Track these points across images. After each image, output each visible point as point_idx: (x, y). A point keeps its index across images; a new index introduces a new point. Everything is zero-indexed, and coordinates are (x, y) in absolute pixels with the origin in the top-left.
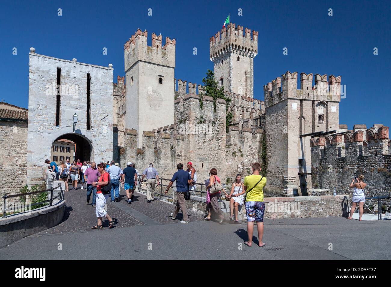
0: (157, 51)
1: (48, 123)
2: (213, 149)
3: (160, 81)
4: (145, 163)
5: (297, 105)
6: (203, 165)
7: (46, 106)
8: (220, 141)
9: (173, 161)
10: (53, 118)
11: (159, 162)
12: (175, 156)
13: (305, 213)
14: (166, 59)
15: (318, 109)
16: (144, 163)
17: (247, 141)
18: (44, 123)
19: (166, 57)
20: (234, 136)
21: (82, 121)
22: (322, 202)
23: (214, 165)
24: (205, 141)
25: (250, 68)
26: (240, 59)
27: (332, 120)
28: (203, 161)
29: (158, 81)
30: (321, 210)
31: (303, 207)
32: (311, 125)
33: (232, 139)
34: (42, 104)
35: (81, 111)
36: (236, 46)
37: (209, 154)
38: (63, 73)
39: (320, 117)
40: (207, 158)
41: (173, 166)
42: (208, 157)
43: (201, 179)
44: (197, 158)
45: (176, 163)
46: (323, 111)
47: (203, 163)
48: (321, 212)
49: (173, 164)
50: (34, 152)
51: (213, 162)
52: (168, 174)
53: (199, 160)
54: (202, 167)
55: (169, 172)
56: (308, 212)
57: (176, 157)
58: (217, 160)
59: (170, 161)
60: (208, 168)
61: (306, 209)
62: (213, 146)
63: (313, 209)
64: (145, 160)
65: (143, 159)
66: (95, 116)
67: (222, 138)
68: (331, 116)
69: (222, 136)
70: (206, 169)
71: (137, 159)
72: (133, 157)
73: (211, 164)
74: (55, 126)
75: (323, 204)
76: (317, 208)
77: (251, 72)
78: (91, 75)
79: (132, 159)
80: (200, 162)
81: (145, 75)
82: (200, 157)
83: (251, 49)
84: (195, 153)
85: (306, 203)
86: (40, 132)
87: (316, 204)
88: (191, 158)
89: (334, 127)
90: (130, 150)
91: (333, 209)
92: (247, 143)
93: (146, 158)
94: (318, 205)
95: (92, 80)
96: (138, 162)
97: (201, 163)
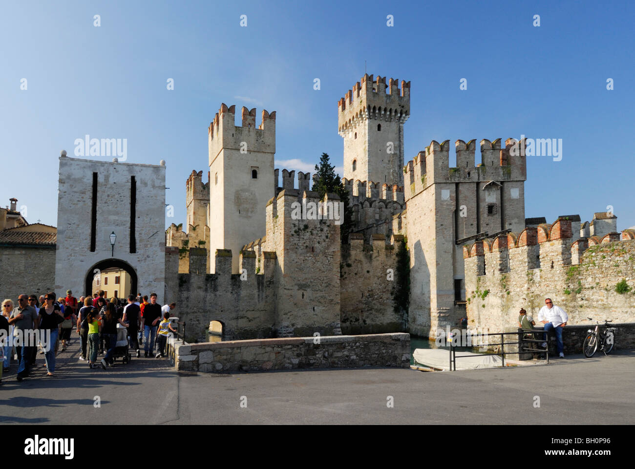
0: (249, 131)
1: (80, 247)
2: (320, 270)
3: (255, 174)
4: (218, 296)
5: (451, 192)
6: (303, 295)
7: (78, 225)
8: (330, 258)
9: (259, 291)
10: (86, 241)
11: (239, 293)
12: (263, 284)
13: (324, 362)
14: (262, 141)
15: (486, 195)
16: (216, 295)
17: (377, 254)
18: (76, 247)
19: (263, 140)
20: (356, 248)
21: (123, 242)
22: (355, 344)
23: (322, 295)
24: (307, 258)
25: (398, 139)
26: (382, 128)
27: (514, 212)
28: (303, 288)
29: (250, 175)
30: (354, 357)
31: (320, 352)
32: (475, 223)
33: (353, 253)
34: (73, 222)
35: (122, 228)
36: (374, 108)
37: (314, 278)
38: (100, 179)
39: (491, 208)
40: (310, 284)
41: (260, 299)
42: (311, 282)
43: (300, 317)
44: (293, 284)
45: (264, 294)
46: (496, 199)
47: (303, 291)
48: (353, 359)
49: (261, 295)
50: (63, 287)
51: (319, 290)
52: (253, 310)
53: (297, 287)
54: (303, 298)
55: (254, 308)
56: (329, 360)
57: (265, 285)
58: (327, 286)
59: (255, 291)
60: (311, 300)
61: (326, 354)
62: (318, 265)
63: (339, 354)
64: (217, 291)
65: (215, 289)
66: (140, 234)
67: (333, 252)
68: (510, 205)
69: (334, 250)
70: (309, 301)
71: (206, 290)
72: (200, 288)
73: (316, 292)
74: (89, 251)
75: (357, 347)
76: (346, 353)
77: (400, 145)
78: (136, 179)
79: (199, 290)
80: (298, 290)
81: (232, 168)
82: (299, 283)
83: (399, 111)
84: (291, 277)
85: (326, 347)
86: (71, 259)
87: (344, 348)
88: (286, 285)
89: (515, 223)
90: (196, 278)
91: (377, 355)
92: (378, 258)
93: (219, 288)
94: (349, 349)
95: (138, 184)
96: (208, 294)
97: (301, 292)
